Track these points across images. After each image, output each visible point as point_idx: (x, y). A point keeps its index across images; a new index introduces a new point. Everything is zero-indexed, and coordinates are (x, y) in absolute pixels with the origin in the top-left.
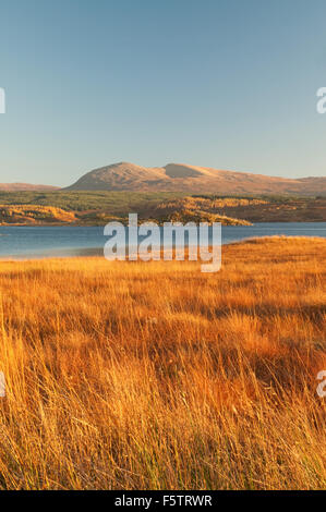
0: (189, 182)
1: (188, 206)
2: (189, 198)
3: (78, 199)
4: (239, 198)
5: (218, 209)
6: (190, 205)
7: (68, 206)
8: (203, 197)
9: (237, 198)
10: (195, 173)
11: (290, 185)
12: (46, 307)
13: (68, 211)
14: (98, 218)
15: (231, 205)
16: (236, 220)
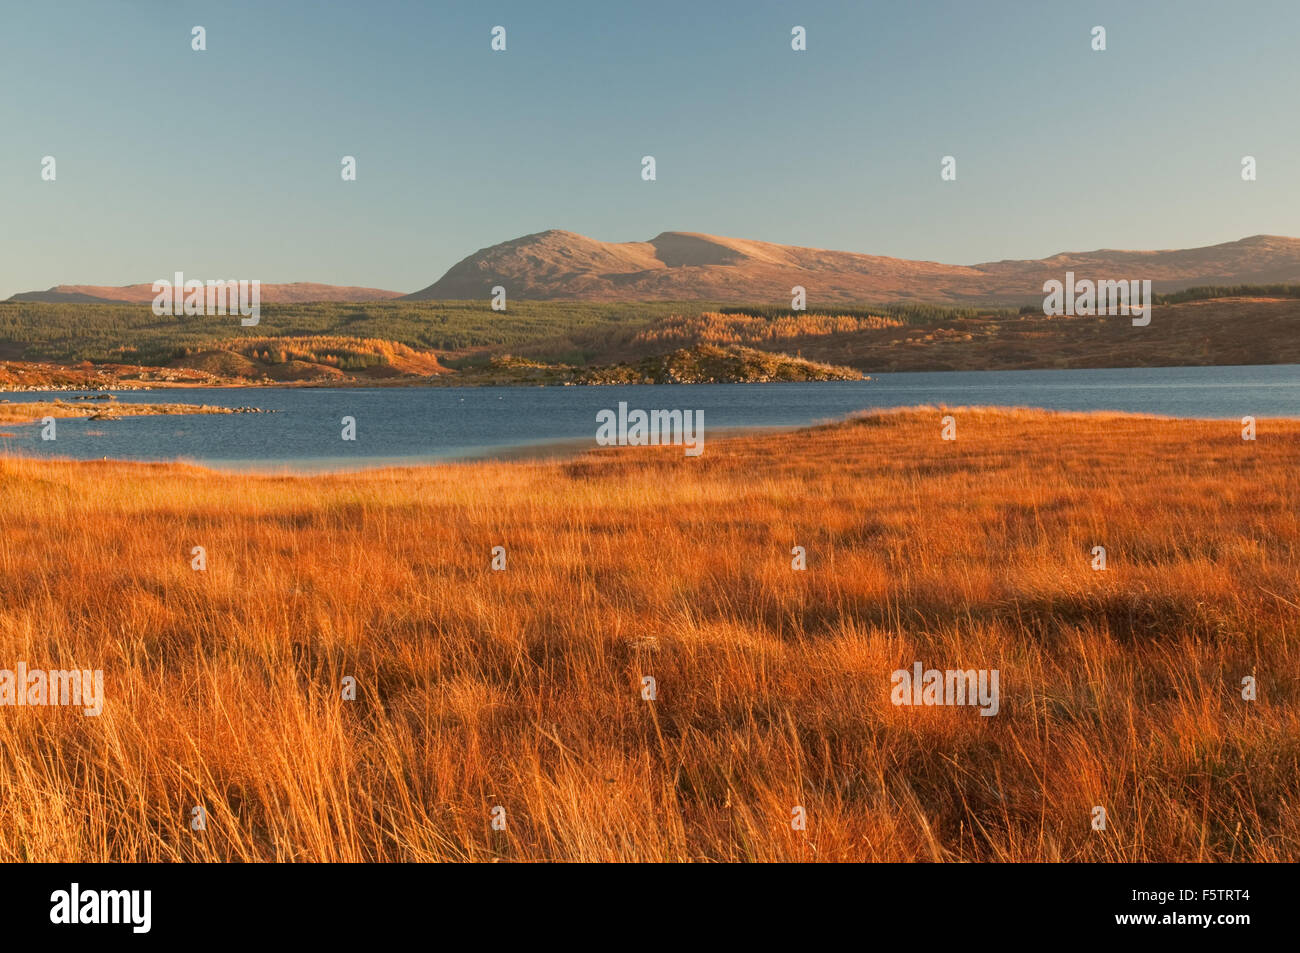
0: (712, 275)
1: (711, 334)
2: (714, 316)
3: (444, 320)
4: (835, 313)
5: (783, 340)
6: (716, 331)
7: (422, 337)
8: (746, 311)
9: (828, 312)
10: (724, 255)
11: (956, 280)
12: (386, 607)
13: (421, 349)
14: (495, 368)
15: (813, 330)
16: (828, 368)
